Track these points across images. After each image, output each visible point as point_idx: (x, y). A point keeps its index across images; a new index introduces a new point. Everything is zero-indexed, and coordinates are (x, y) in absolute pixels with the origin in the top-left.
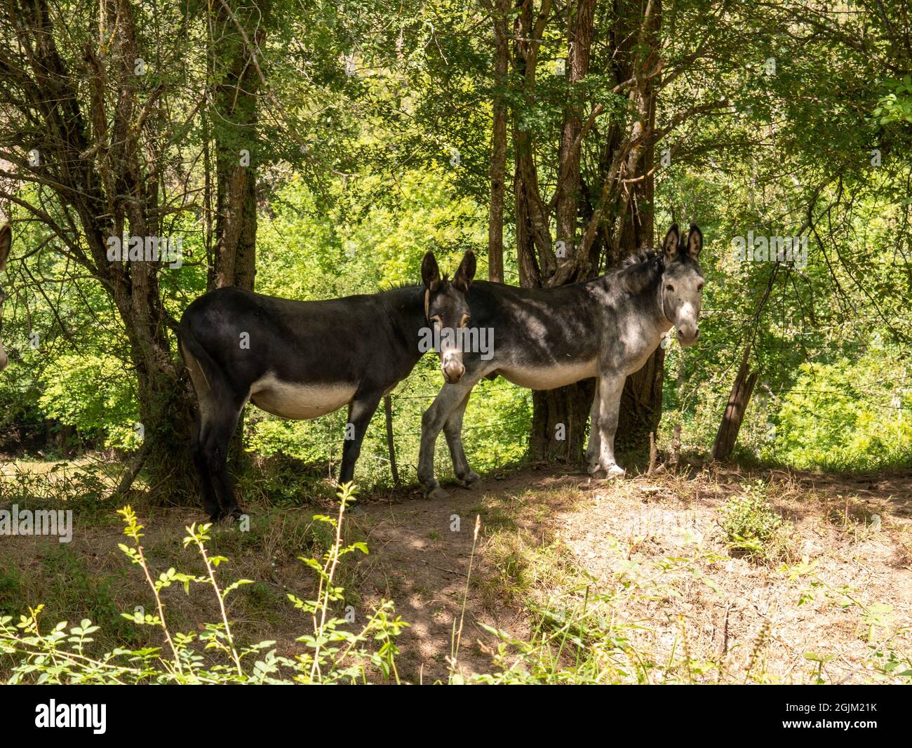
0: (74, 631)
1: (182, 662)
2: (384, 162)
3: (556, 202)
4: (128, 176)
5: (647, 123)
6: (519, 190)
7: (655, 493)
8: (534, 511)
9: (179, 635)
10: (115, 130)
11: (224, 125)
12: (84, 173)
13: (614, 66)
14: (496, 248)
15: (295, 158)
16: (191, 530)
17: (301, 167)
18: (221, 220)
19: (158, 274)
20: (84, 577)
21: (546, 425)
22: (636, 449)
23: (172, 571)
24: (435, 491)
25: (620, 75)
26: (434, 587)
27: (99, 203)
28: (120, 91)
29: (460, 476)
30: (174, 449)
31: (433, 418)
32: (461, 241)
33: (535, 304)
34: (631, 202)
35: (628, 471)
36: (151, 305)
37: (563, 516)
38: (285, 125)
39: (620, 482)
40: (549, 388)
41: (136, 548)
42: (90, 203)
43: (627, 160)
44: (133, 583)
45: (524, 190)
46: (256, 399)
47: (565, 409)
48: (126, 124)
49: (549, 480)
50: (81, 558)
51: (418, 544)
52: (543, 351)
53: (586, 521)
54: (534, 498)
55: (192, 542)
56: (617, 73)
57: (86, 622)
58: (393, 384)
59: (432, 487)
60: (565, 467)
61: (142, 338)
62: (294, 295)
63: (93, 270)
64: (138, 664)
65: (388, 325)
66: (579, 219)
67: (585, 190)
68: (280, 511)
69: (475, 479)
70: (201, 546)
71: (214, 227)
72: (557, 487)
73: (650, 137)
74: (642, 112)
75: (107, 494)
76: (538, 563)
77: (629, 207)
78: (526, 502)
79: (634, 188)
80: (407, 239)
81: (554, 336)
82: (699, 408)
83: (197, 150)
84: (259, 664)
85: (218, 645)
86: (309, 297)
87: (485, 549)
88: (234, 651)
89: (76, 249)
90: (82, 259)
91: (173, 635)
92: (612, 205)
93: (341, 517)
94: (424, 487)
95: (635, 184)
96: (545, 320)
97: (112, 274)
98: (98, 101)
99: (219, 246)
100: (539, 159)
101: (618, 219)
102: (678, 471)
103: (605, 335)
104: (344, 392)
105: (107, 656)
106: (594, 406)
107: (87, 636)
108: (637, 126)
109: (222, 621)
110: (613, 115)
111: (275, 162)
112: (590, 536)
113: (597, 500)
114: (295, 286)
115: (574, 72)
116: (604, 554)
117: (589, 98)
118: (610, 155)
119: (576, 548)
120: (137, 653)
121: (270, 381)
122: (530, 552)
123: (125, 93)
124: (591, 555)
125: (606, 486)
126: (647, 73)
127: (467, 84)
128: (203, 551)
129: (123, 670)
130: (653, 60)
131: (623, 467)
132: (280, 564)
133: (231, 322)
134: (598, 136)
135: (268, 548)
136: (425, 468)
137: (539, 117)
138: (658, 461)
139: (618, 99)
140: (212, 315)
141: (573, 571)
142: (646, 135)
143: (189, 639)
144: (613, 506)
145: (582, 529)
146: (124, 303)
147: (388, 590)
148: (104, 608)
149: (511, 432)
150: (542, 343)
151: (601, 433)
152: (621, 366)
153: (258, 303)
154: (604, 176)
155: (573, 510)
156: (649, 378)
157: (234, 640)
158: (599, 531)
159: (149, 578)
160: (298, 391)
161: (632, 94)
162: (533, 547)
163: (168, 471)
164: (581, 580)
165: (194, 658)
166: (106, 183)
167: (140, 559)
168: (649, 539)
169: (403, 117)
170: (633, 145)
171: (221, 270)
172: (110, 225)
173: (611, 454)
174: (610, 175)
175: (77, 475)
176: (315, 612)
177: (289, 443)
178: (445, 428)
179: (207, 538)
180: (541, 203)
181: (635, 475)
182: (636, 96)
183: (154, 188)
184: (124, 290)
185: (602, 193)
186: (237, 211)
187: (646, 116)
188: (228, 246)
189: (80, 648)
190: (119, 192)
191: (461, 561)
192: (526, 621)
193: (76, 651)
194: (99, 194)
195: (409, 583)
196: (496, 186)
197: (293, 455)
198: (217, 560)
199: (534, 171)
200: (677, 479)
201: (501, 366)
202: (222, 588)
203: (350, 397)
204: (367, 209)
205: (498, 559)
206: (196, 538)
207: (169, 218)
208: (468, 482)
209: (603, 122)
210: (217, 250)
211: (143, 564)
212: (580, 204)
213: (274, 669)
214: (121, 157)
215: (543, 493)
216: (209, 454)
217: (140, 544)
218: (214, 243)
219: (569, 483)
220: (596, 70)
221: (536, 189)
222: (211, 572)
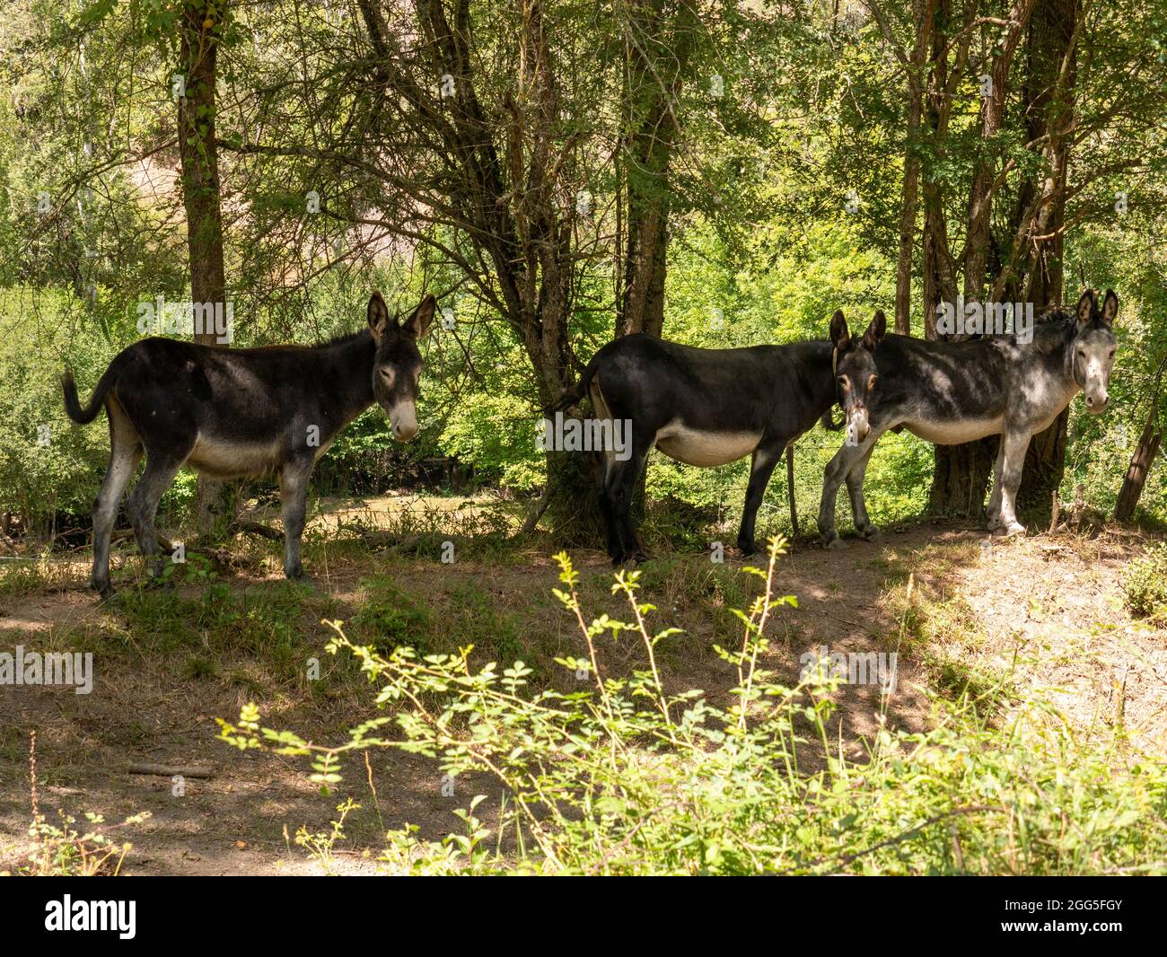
0: (508, 672)
1: (613, 708)
2: (792, 212)
3: (965, 256)
4: (542, 221)
5: (1059, 182)
6: (928, 243)
7: (1056, 552)
8: (935, 565)
9: (610, 681)
10: (531, 177)
11: (639, 173)
12: (499, 218)
13: (1027, 122)
14: (903, 301)
15: (709, 208)
16: (620, 577)
17: (713, 217)
18: (630, 265)
19: (569, 319)
20: (490, 613)
21: (947, 480)
22: (1036, 507)
23: (605, 617)
24: (834, 542)
25: (1033, 131)
26: (833, 637)
27: (513, 247)
28: (537, 138)
29: (860, 527)
30: (578, 491)
31: (836, 469)
32: (867, 293)
33: (940, 357)
34: (1040, 258)
35: (1029, 530)
36: (561, 348)
37: (964, 572)
38: (698, 175)
39: (1021, 539)
40: (955, 443)
41: (571, 594)
42: (504, 247)
43: (1038, 217)
44: (537, 622)
45: (933, 244)
46: (661, 445)
47: (967, 464)
48: (542, 170)
49: (948, 535)
50: (487, 595)
51: (819, 594)
52: (948, 404)
53: (986, 577)
54: (934, 552)
55: (622, 590)
56: (1031, 130)
57: (519, 665)
58: (797, 434)
59: (832, 537)
60: (966, 522)
61: (551, 381)
62: (689, 340)
63: (504, 313)
64: (569, 708)
65: (794, 376)
66: (988, 275)
67: (994, 246)
68: (683, 557)
69: (874, 531)
70: (630, 593)
71: (623, 274)
72: (958, 542)
73: (1061, 194)
74: (1054, 169)
75: (511, 533)
76: (938, 618)
77: (1038, 264)
78: (927, 557)
79: (1044, 245)
80: (804, 289)
81: (959, 390)
82: (1091, 466)
83: (611, 197)
84: (687, 713)
85: (645, 692)
86: (704, 344)
87: (884, 601)
88: (662, 699)
89: (490, 293)
90: (495, 303)
91: (604, 681)
92: (1021, 261)
93: (771, 570)
94: (823, 537)
95: (1045, 240)
96: (952, 375)
97: (524, 317)
98: (515, 147)
99: (629, 292)
100: (948, 213)
101: (1027, 276)
102: (1080, 531)
103: (1012, 394)
104: (749, 441)
105: (537, 699)
106: (998, 461)
107: (521, 678)
108: (1049, 183)
109: (649, 668)
110: (1025, 171)
111: (688, 211)
112: (989, 592)
113: (997, 558)
114: (689, 333)
115: (987, 128)
116: (1003, 611)
117: (1000, 153)
118: (1021, 212)
119: (976, 604)
120: (567, 697)
121: (677, 427)
122: (929, 606)
123: (542, 140)
124: (991, 611)
125: (1006, 543)
126: (1061, 130)
127: (878, 134)
128: (632, 599)
129: (554, 713)
130: (1068, 117)
131: (1023, 524)
132: (681, 608)
133: (640, 368)
134: (1009, 192)
135: (670, 593)
136: (826, 519)
137: (949, 172)
138: (1059, 521)
139: (1031, 156)
140: (622, 360)
141: (972, 627)
142: (1058, 193)
143: (619, 686)
144: (1014, 563)
145: (982, 585)
146: (533, 346)
147: (787, 639)
148: (509, 645)
149: (900, 484)
150: (947, 397)
151: (1004, 491)
152: (1027, 424)
153: (667, 350)
154: (1015, 232)
155: (973, 566)
156: (1053, 436)
157: (663, 688)
158: (999, 588)
159: (582, 624)
160: (704, 438)
161: (1045, 150)
162: (934, 601)
163: (572, 513)
164: (978, 637)
165: (624, 705)
166: (521, 228)
167: (573, 605)
168: (1049, 598)
169: (813, 168)
170: (1044, 202)
171: (629, 316)
172: (523, 269)
173: (1012, 512)
174: (1021, 232)
175: (483, 514)
176: (740, 663)
177: (680, 487)
178: (848, 481)
179: (637, 586)
180: (949, 256)
181: (1036, 533)
182: (1049, 153)
183: (567, 234)
184: (535, 334)
185: (1012, 248)
186: (647, 259)
187: (1059, 173)
188: (638, 293)
189: (513, 689)
190: (533, 237)
191: (861, 614)
192: (924, 675)
193: (509, 693)
194: (513, 238)
195: (809, 632)
196: (906, 239)
197: (683, 499)
198: (646, 608)
199: (943, 226)
200: (1079, 538)
201: (907, 419)
202: (652, 636)
203: (754, 446)
204: (774, 259)
205: (897, 612)
206: (625, 585)
207: (580, 265)
208: (868, 534)
209: (1013, 178)
210: (626, 296)
211: (576, 610)
212: (989, 260)
213: (702, 719)
214: (536, 202)
215: (943, 548)
216: (614, 498)
217: (575, 589)
218: (623, 289)
219: (969, 539)
220: (1009, 126)
221: (945, 243)
222: (640, 620)
